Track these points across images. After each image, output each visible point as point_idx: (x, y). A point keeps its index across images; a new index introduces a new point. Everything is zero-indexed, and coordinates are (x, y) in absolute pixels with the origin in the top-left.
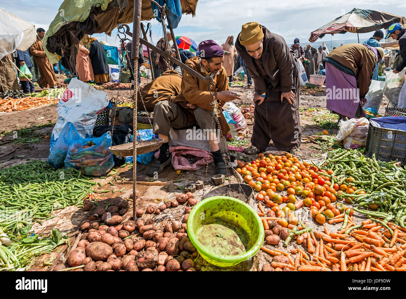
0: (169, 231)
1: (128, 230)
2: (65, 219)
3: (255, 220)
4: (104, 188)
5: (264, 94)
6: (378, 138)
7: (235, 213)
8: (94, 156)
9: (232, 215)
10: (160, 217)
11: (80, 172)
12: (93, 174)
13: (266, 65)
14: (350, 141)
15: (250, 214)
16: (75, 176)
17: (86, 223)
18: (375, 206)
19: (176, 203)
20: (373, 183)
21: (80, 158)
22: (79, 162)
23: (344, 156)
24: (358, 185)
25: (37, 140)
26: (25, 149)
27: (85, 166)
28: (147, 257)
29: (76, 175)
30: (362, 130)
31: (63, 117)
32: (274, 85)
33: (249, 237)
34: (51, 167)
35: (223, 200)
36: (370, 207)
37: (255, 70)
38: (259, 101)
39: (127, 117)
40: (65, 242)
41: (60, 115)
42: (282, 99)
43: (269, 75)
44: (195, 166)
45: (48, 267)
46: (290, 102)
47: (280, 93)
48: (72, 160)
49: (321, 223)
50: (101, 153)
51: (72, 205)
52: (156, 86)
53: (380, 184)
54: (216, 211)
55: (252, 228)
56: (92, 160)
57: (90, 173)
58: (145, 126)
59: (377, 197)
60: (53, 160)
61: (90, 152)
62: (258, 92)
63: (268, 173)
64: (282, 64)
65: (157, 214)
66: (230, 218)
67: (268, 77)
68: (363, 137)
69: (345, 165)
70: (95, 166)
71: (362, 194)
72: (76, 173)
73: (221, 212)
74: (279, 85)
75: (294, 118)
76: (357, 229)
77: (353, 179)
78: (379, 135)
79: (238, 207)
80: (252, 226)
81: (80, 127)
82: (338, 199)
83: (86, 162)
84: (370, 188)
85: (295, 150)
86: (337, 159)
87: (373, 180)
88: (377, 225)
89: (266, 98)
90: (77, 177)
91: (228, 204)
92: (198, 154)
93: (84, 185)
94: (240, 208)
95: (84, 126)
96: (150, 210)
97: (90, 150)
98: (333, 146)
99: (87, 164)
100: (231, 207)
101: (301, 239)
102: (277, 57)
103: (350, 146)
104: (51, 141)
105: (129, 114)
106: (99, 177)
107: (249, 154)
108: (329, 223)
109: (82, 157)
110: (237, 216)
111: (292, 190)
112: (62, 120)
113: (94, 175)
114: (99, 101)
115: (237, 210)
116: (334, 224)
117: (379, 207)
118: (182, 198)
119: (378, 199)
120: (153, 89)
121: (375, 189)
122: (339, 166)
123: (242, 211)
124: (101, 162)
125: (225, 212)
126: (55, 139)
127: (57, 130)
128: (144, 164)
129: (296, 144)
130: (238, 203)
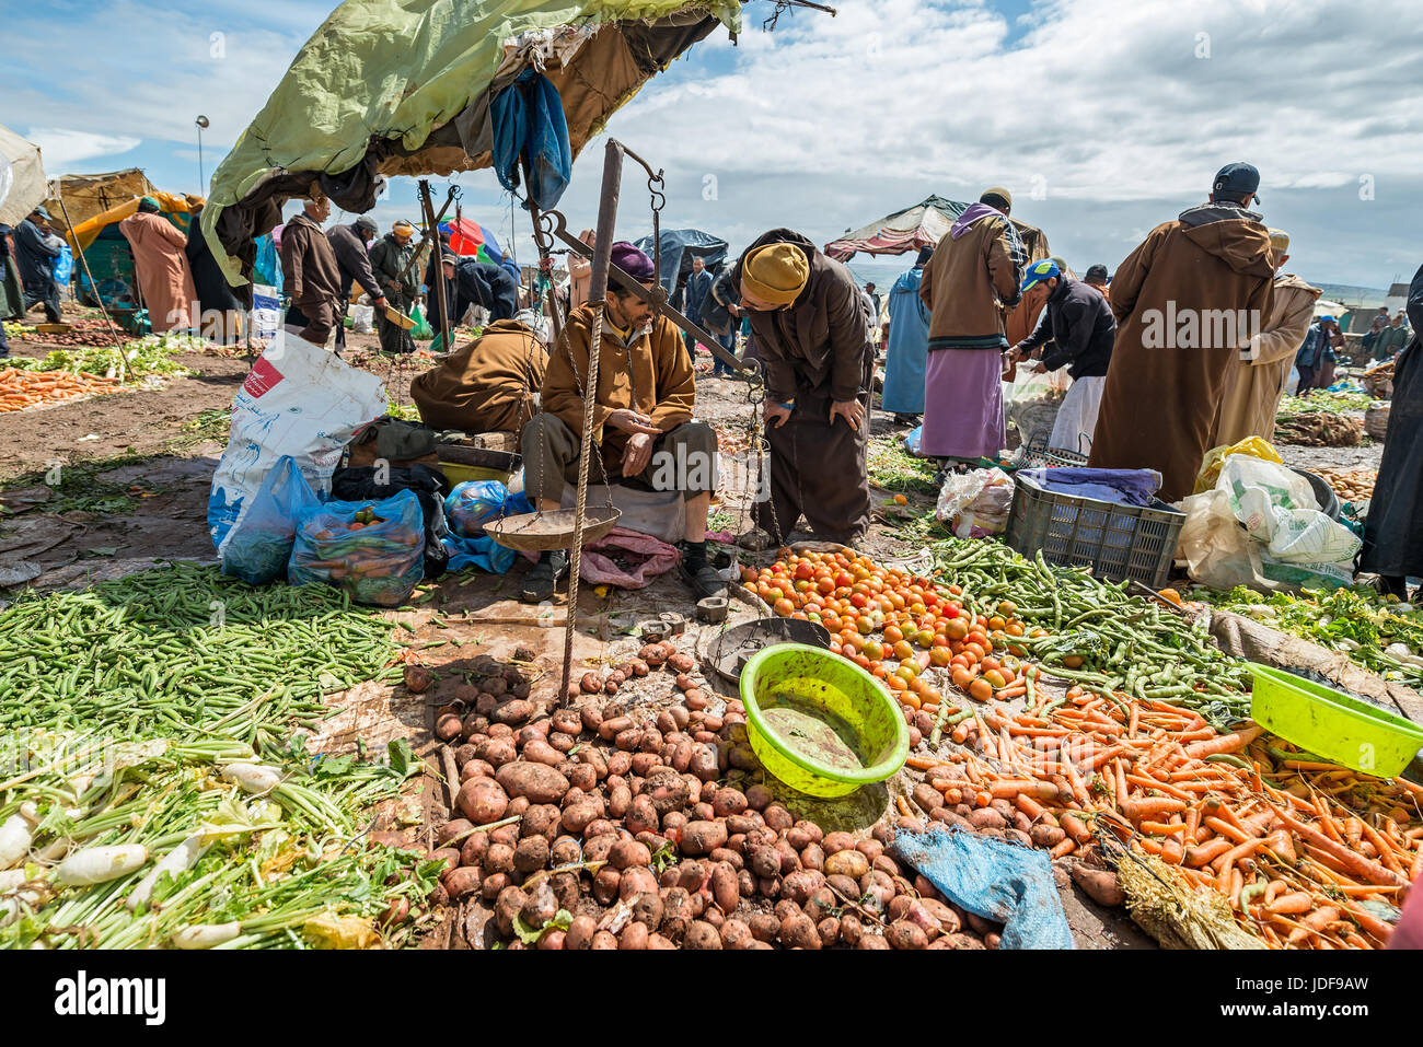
0: (671, 729)
1: (570, 733)
2: (376, 716)
3: (875, 695)
4: (423, 636)
5: (791, 402)
6: (1043, 514)
7: (820, 683)
8: (382, 551)
9: (812, 688)
10: (621, 699)
11: (347, 595)
12: (377, 600)
13: (803, 334)
14: (970, 521)
15: (860, 681)
16: (335, 606)
17: (453, 721)
18: (1078, 660)
19: (643, 666)
20: (1059, 612)
21: (342, 557)
22: (342, 567)
23: (978, 554)
24: (1026, 619)
25: (121, 502)
26: (100, 529)
27: (356, 577)
28: (672, 785)
29: (339, 602)
30: (997, 497)
31: (258, 439)
32: (816, 382)
33: (859, 735)
34: (234, 582)
35: (797, 652)
36: (1065, 662)
37: (775, 340)
38: (778, 418)
39: (403, 446)
40: (420, 768)
41: (246, 435)
42: (832, 417)
43: (809, 356)
44: (638, 578)
45: (414, 828)
46: (853, 425)
47: (829, 402)
48: (319, 560)
49: (982, 697)
50: (402, 542)
51: (365, 680)
52: (481, 361)
53: (1073, 615)
54: (779, 678)
55: (866, 714)
56: (380, 562)
57: (371, 599)
58: (474, 474)
59: (1083, 641)
60: (245, 563)
61: (374, 540)
62: (775, 396)
63: (823, 593)
64: (843, 335)
65: (609, 693)
66: (806, 694)
67: (804, 360)
68: (1000, 512)
69: (984, 574)
70: (385, 578)
71: (1045, 639)
72: (336, 597)
73: (787, 682)
74: (828, 380)
75: (859, 463)
76: (1061, 706)
77: (1012, 605)
78: (1046, 508)
79: (829, 667)
80: (868, 707)
81: (308, 470)
82: (997, 647)
83: (361, 566)
84: (1053, 624)
85: (858, 540)
86: (965, 562)
87: (1059, 606)
88: (1095, 699)
89: (794, 412)
90: (341, 606)
91: (806, 662)
92: (638, 547)
93: (367, 628)
94: (834, 669)
95: (318, 469)
96: (595, 685)
97: (375, 535)
98: (929, 532)
99: (363, 575)
100: (810, 669)
101: (961, 731)
102: (834, 318)
103: (969, 532)
104: (213, 508)
105: (409, 436)
106: (394, 607)
107: (753, 549)
108: (997, 699)
109: (352, 553)
110: (823, 689)
111: (896, 630)
112: (253, 448)
113: (382, 601)
114: (354, 398)
115: (826, 674)
116: (1007, 701)
117: (1084, 663)
118: (657, 654)
119: (1084, 647)
120: (474, 369)
121: (1064, 625)
122: (971, 579)
123: (839, 675)
124: (399, 566)
125: (796, 679)
126: (229, 502)
127: (237, 477)
128: (495, 573)
129: (860, 527)
130: (829, 659)
